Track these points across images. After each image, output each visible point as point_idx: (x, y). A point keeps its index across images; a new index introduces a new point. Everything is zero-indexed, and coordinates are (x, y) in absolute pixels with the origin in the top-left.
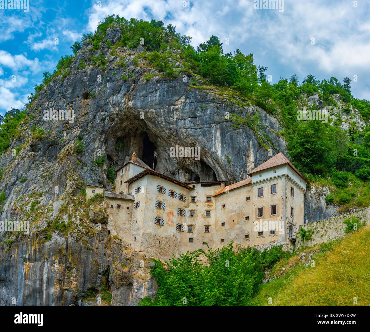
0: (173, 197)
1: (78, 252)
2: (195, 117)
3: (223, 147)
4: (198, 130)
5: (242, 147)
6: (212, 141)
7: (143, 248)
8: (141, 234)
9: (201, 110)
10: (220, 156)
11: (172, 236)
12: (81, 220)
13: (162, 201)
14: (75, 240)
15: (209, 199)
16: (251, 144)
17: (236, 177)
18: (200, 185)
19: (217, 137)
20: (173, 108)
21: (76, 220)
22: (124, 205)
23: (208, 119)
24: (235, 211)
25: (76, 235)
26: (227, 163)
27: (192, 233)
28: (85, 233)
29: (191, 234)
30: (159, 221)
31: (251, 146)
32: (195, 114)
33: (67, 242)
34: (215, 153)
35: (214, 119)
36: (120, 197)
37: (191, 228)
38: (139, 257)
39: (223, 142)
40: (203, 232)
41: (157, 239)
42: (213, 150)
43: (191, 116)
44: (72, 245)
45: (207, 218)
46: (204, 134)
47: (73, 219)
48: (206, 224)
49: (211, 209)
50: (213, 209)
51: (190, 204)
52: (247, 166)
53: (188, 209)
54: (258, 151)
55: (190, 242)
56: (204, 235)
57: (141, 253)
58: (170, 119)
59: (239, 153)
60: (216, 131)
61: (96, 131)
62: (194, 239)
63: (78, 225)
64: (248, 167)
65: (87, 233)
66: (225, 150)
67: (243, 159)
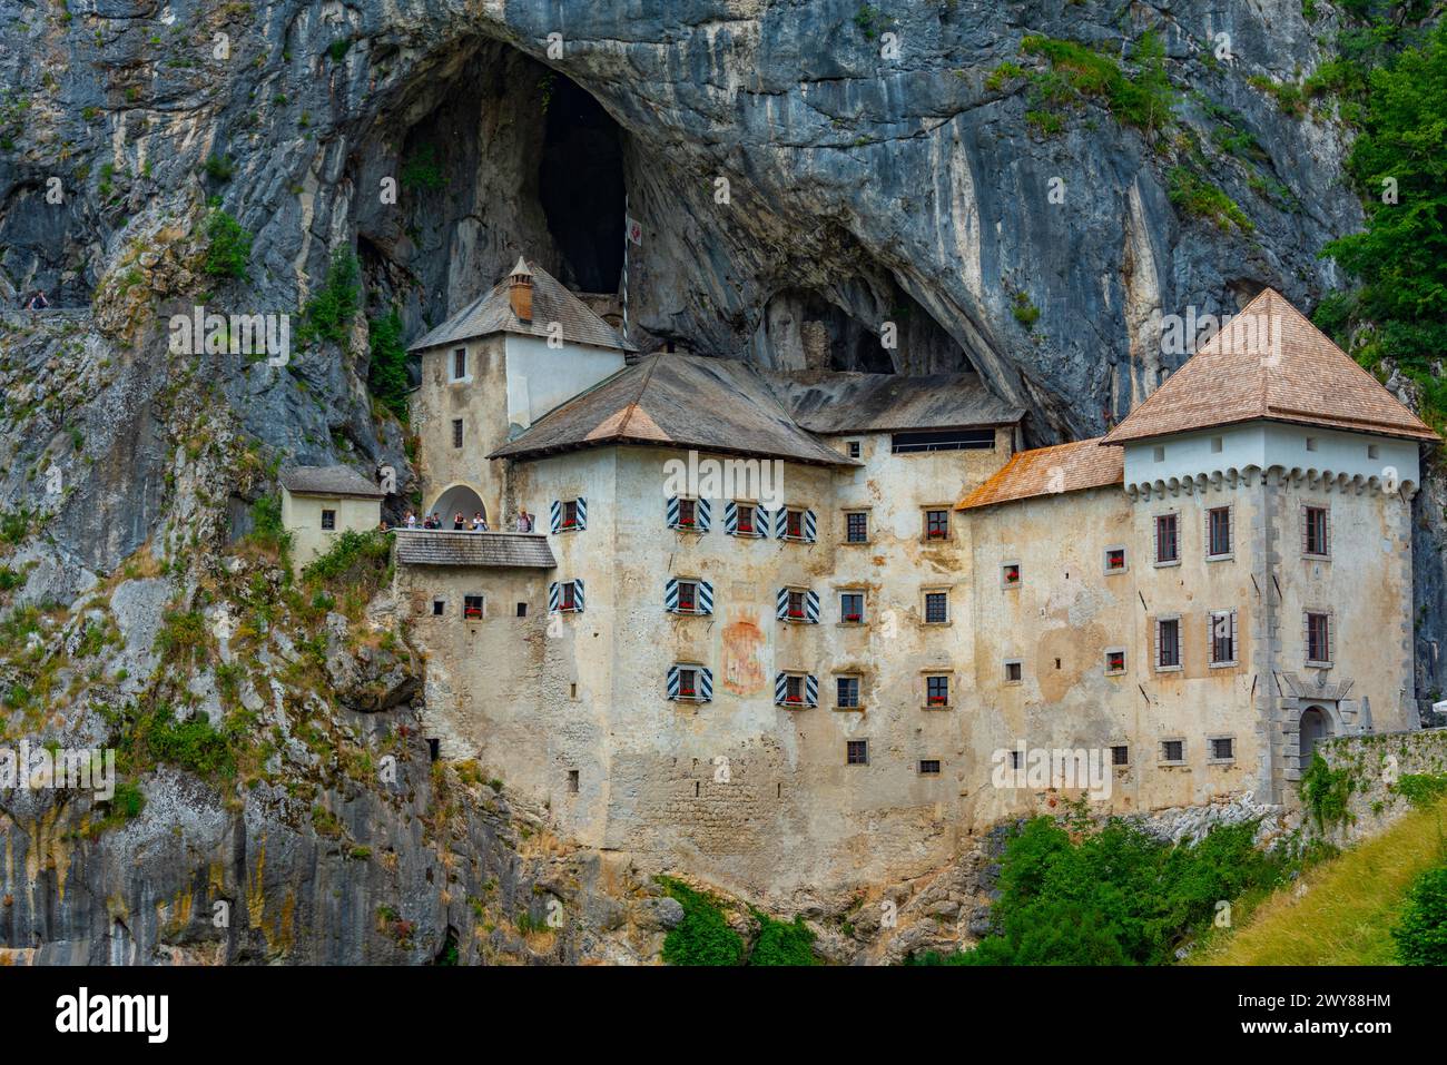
0: (750, 537)
1: (296, 877)
2: (834, 77)
3: (988, 239)
4: (855, 151)
5: (1091, 230)
6: (930, 207)
7: (618, 834)
8: (607, 763)
9: (860, 40)
10: (976, 291)
11: (758, 743)
12: (294, 703)
13: (697, 572)
14: (282, 820)
15: (936, 525)
16: (1136, 202)
17: (1068, 399)
18: (884, 444)
19: (955, 184)
20: (720, 36)
21: (270, 704)
22: (500, 597)
23: (900, 96)
24: (1062, 614)
25: (280, 791)
26: (1014, 328)
27: (859, 715)
28: (322, 772)
29: (856, 716)
30: (687, 685)
31: (1137, 215)
32: (832, 63)
33: (241, 831)
34: (949, 272)
35: (932, 92)
36: (478, 559)
37: (850, 688)
38: (602, 880)
39: (988, 211)
40: (918, 708)
41: (685, 776)
42: (942, 259)
43: (814, 76)
44: (269, 844)
45: (932, 633)
46: (885, 179)
47: (254, 702)
48: (931, 665)
49: (955, 577)
50: (963, 582)
51: (838, 554)
52: (1125, 328)
53: (833, 580)
54: (1173, 243)
55: (851, 761)
56: (922, 725)
57: (612, 856)
58: (706, 96)
59: (1074, 261)
60: (947, 155)
61: (302, 126)
62: (871, 744)
63: (287, 733)
64: (1131, 332)
65: (334, 772)
66: (1003, 252)
67: (1100, 294)
